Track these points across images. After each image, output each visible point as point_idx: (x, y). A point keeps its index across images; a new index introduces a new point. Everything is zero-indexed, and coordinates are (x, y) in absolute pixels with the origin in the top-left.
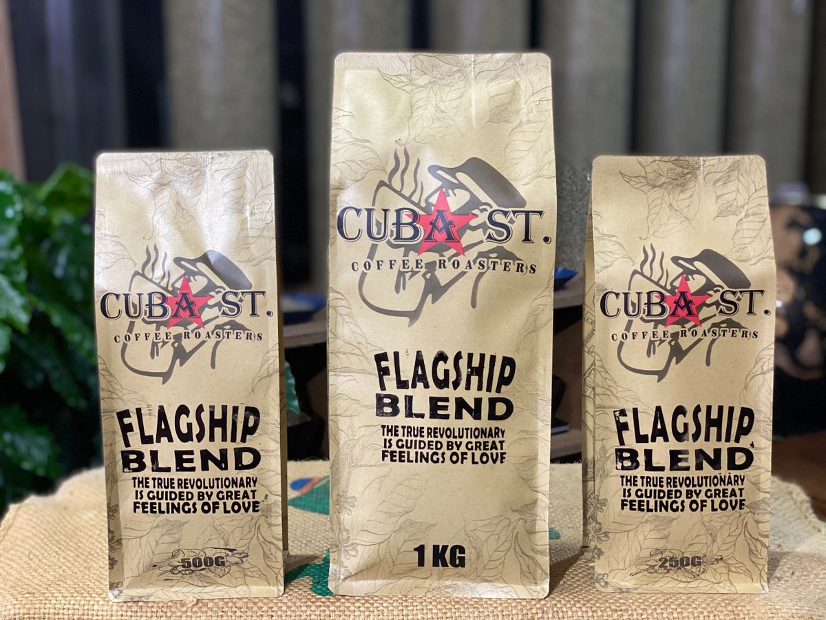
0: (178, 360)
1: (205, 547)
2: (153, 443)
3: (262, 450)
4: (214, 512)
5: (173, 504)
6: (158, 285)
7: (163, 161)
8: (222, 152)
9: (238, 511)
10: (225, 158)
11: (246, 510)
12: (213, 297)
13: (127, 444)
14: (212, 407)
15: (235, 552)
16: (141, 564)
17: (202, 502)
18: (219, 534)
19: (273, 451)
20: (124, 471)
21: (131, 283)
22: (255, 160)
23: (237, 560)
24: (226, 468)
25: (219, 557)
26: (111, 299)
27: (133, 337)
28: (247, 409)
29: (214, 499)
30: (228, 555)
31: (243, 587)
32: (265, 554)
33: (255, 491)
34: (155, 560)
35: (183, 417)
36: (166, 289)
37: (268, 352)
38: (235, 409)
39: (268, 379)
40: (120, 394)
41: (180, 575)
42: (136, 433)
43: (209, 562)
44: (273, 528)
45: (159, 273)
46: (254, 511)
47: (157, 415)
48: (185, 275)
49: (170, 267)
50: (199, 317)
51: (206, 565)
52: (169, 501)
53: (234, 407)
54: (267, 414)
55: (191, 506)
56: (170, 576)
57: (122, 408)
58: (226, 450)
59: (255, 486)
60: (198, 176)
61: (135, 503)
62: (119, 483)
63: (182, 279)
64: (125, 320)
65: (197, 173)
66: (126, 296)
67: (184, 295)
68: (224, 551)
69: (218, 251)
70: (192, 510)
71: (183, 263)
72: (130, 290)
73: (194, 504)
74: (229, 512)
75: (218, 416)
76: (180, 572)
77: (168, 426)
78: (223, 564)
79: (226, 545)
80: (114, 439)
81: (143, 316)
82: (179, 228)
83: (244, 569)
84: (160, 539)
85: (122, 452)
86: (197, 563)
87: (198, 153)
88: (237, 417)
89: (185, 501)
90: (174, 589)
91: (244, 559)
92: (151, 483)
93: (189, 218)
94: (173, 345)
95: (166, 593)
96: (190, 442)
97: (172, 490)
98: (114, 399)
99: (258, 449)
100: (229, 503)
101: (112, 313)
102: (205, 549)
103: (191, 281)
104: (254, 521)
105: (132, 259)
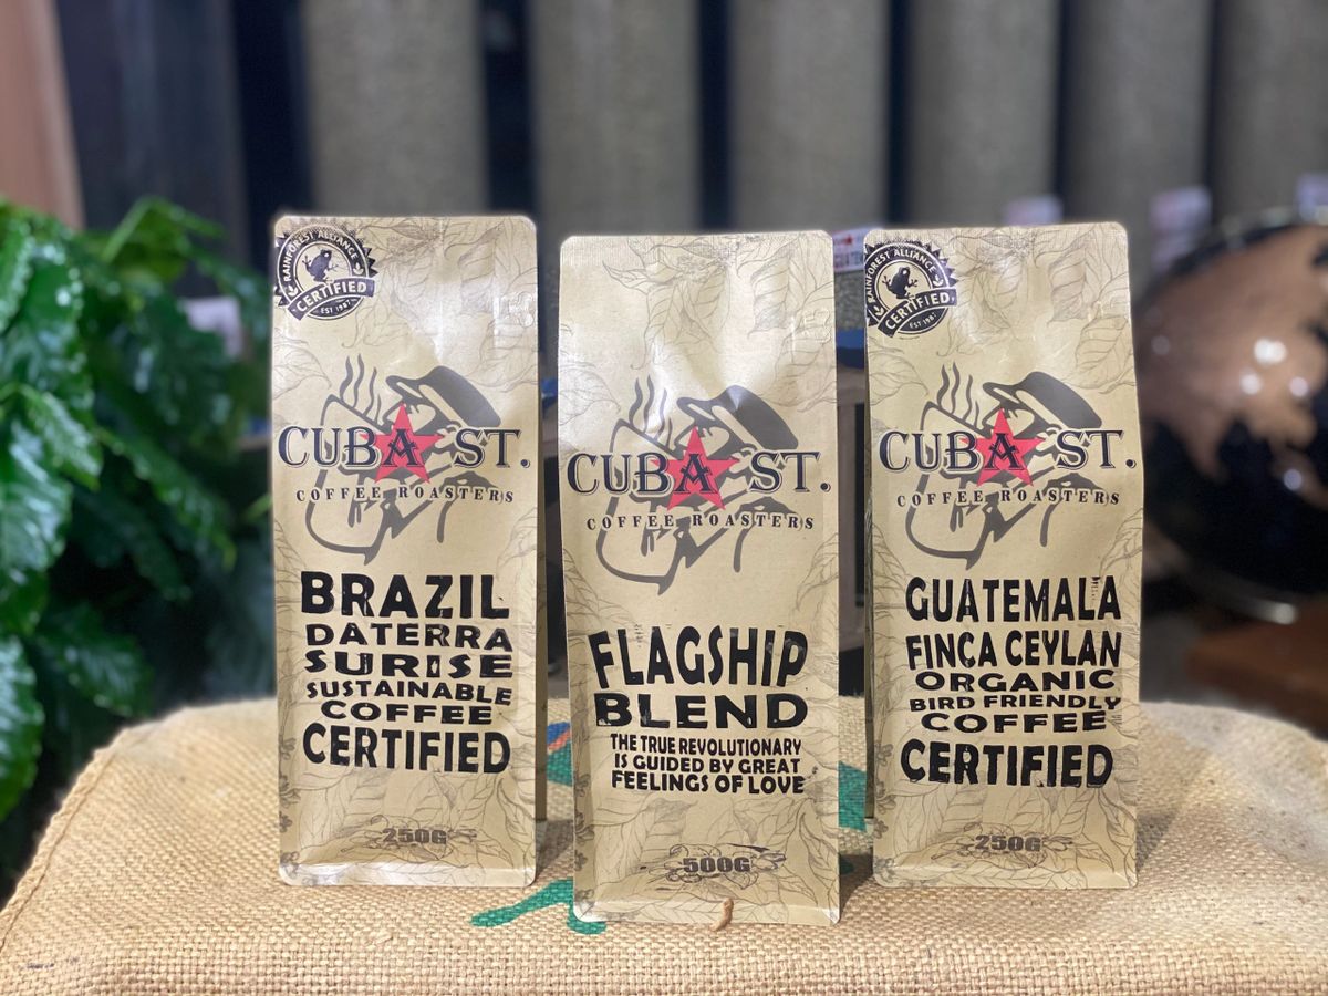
0: (684, 558)
1: (720, 842)
2: (642, 683)
3: (809, 699)
4: (735, 791)
5: (672, 776)
6: (654, 441)
7: (661, 248)
8: (752, 235)
9: (772, 789)
10: (757, 244)
11: (784, 790)
12: (738, 460)
13: (604, 684)
14: (734, 631)
15: (766, 852)
16: (623, 864)
17: (716, 775)
18: (743, 825)
19: (827, 700)
20: (598, 725)
21: (613, 438)
22: (804, 246)
23: (769, 864)
24: (754, 725)
25: (742, 858)
26: (583, 463)
27: (615, 521)
28: (789, 635)
29: (735, 771)
30: (754, 856)
31: (777, 905)
32: (811, 857)
33: (798, 760)
34: (644, 860)
35: (690, 645)
36: (665, 448)
37: (822, 546)
38: (770, 635)
39: (820, 589)
40: (594, 608)
41: (681, 882)
42: (617, 668)
43: (726, 865)
44: (825, 819)
45: (654, 421)
46: (796, 791)
47: (650, 641)
48: (694, 425)
49: (671, 413)
50: (717, 493)
51: (721, 869)
52: (666, 772)
53: (768, 632)
54: (819, 643)
55: (699, 781)
56: (666, 883)
57: (597, 629)
58: (755, 697)
59: (797, 753)
60: (716, 271)
61: (615, 773)
62: (591, 742)
63: (690, 433)
64: (604, 496)
65: (714, 268)
66: (606, 459)
67: (694, 458)
68: (748, 850)
69: (745, 387)
70: (701, 786)
71: (691, 406)
72: (611, 450)
73: (705, 778)
74: (757, 792)
75: (743, 644)
76: (681, 878)
77: (667, 658)
78: (747, 869)
79: (752, 841)
80: (585, 676)
81: (631, 489)
82: (686, 350)
83: (778, 878)
84: (651, 828)
85: (596, 695)
86: (707, 865)
87: (716, 236)
88: (772, 648)
89: (691, 772)
90: (672, 904)
91: (779, 864)
92: (639, 742)
93: (701, 336)
94: (676, 534)
95: (661, 909)
96: (699, 683)
97: (671, 755)
98: (584, 614)
99: (803, 698)
100: (758, 778)
101: (586, 485)
102: (719, 845)
103: (703, 436)
104: (796, 807)
105: (613, 401)
